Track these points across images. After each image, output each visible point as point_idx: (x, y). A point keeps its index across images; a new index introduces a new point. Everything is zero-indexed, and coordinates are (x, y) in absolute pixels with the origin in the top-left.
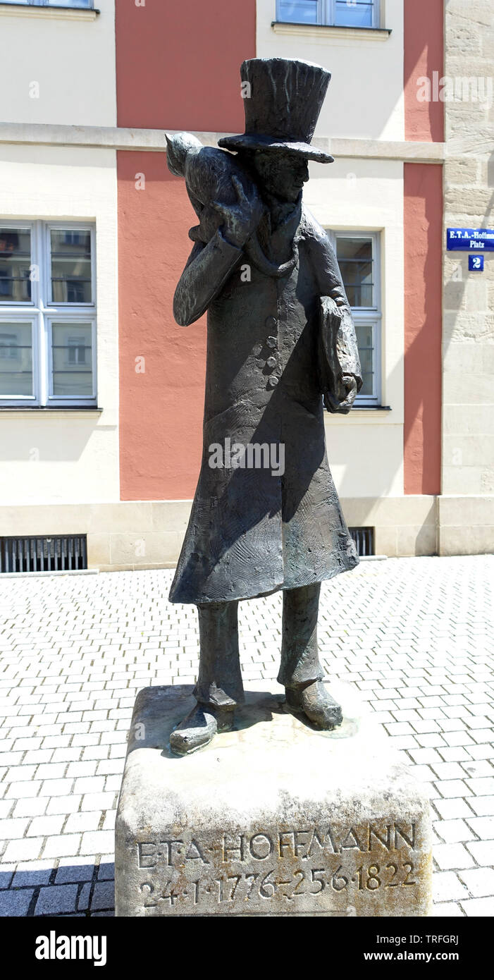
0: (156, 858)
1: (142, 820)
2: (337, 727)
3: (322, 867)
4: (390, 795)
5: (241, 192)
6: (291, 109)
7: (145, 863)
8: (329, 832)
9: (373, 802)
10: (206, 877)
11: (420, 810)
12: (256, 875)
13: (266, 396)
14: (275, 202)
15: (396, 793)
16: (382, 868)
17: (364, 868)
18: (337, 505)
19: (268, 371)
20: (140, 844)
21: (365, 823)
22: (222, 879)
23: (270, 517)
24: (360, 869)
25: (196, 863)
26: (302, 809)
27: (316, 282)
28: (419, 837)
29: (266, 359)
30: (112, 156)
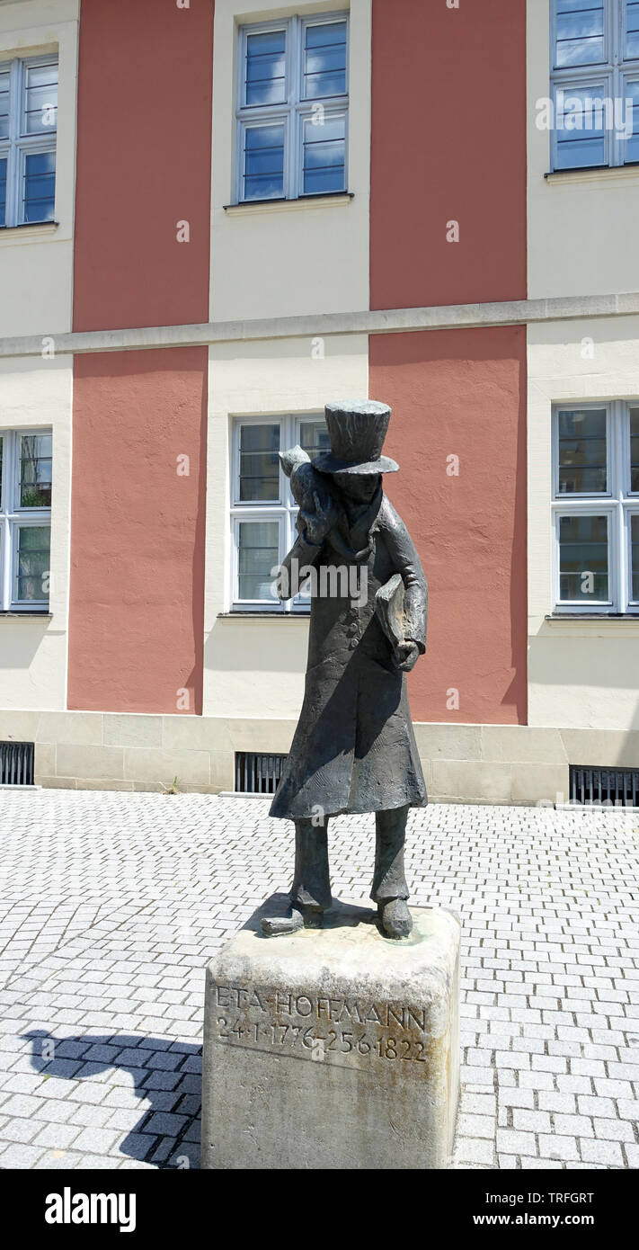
0: (229, 1000)
1: (221, 970)
2: (403, 937)
3: (351, 1032)
4: (407, 984)
5: (317, 505)
6: (354, 442)
7: (222, 1002)
8: (356, 1005)
9: (392, 987)
10: (263, 1022)
11: (430, 1000)
12: (300, 1028)
13: (348, 655)
14: (352, 505)
15: (412, 983)
16: (398, 1042)
17: (383, 1039)
18: (408, 747)
19: (350, 635)
20: (219, 987)
21: (384, 1002)
22: (274, 1025)
23: (345, 754)
24: (380, 1040)
25: (257, 1009)
26: (336, 982)
27: (391, 563)
28: (428, 1022)
29: (349, 625)
30: (363, 341)
